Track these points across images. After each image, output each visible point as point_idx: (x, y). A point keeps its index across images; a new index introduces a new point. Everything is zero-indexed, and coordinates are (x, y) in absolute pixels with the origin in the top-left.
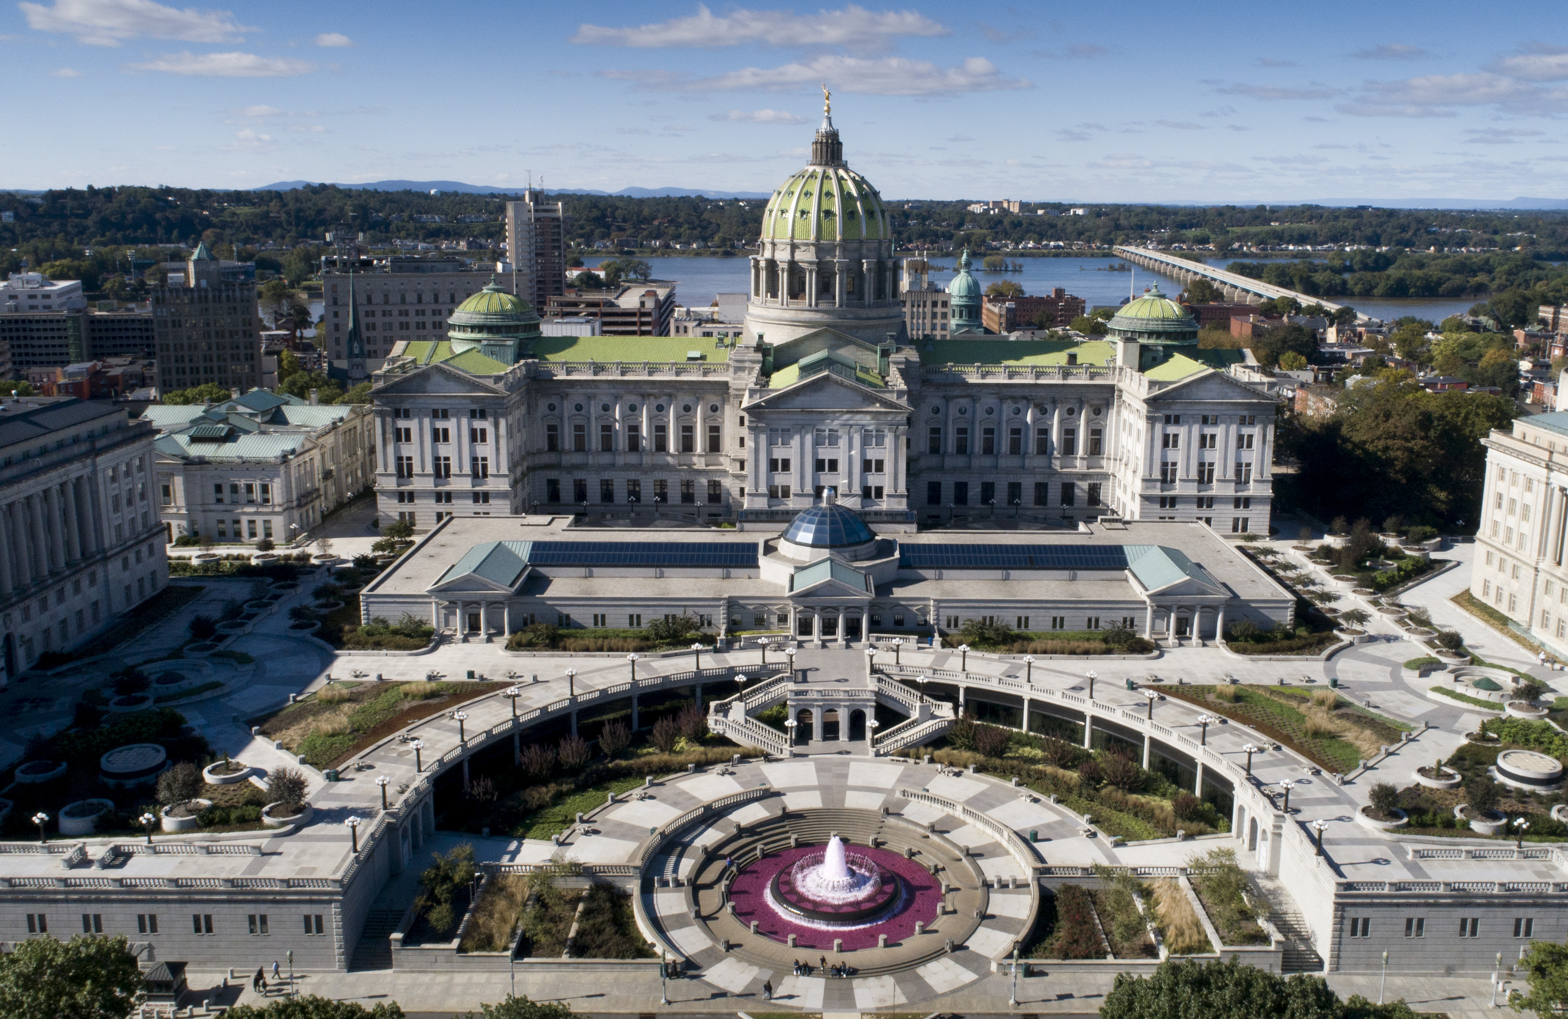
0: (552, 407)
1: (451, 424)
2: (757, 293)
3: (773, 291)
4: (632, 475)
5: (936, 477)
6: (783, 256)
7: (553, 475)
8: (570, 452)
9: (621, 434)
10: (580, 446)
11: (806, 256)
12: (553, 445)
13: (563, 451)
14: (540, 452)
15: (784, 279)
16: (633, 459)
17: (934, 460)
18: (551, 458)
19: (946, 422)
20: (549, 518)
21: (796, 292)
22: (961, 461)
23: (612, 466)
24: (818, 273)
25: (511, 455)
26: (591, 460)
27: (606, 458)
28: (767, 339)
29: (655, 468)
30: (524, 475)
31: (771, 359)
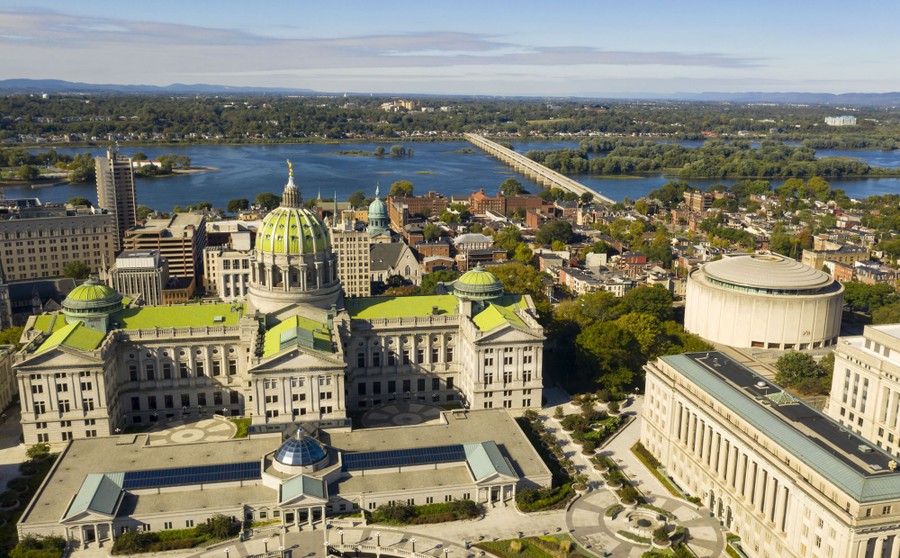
0: (132, 356)
1: (67, 380)
2: (254, 280)
3: (263, 279)
4: (184, 392)
5: (362, 380)
6: (268, 262)
7: (135, 395)
8: (145, 381)
9: (175, 369)
10: (151, 376)
11: (282, 263)
12: (134, 377)
13: (140, 380)
14: (126, 382)
15: (269, 276)
16: (184, 382)
17: (361, 371)
18: (133, 385)
19: (367, 350)
20: (134, 436)
21: (277, 281)
22: (376, 370)
23: (171, 387)
24: (289, 272)
25: (107, 394)
26: (159, 385)
27: (167, 383)
28: (262, 311)
29: (198, 386)
30: (116, 400)
31: (264, 323)
